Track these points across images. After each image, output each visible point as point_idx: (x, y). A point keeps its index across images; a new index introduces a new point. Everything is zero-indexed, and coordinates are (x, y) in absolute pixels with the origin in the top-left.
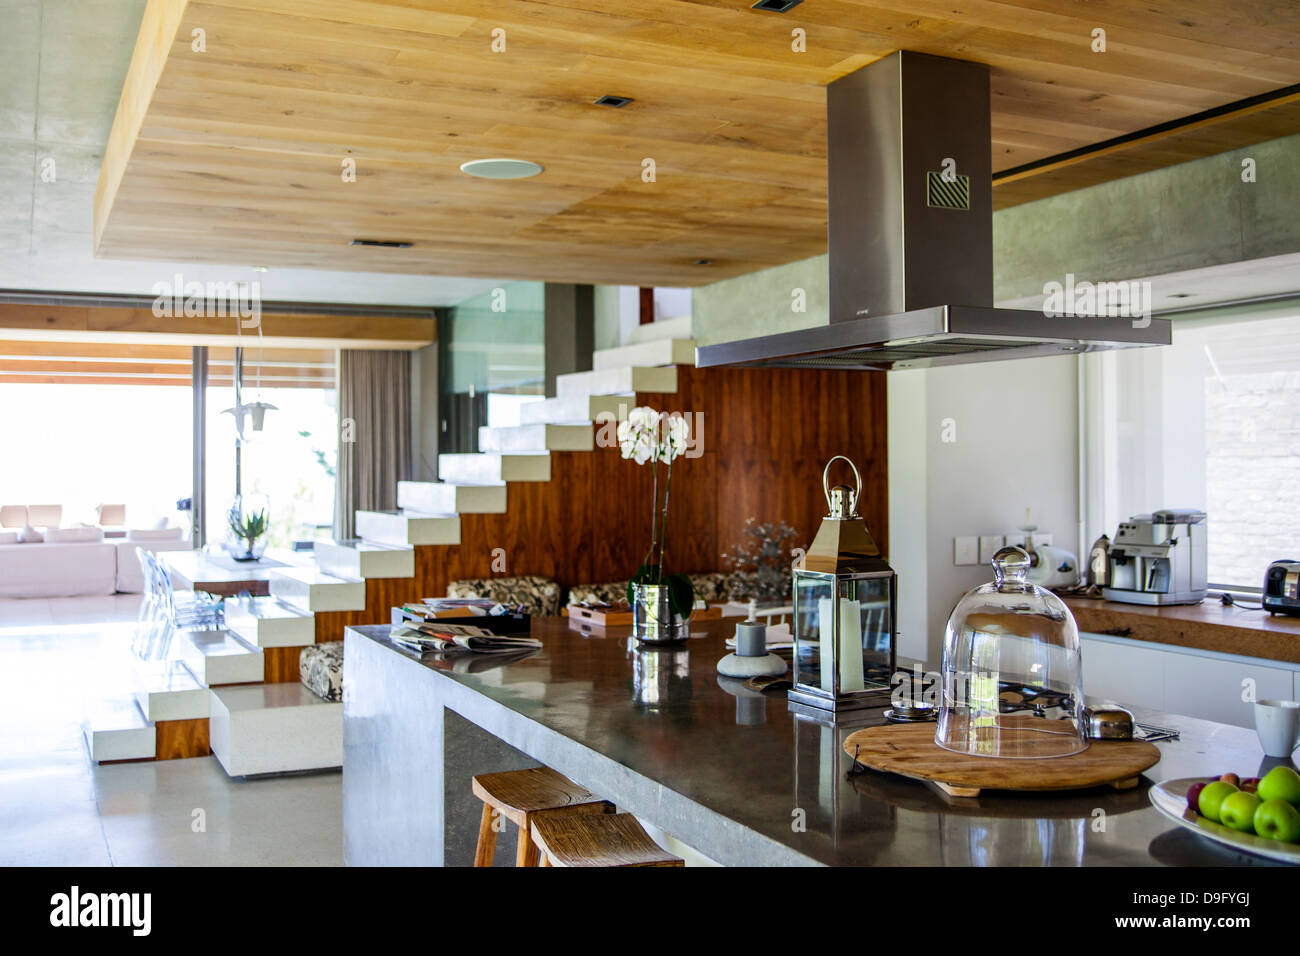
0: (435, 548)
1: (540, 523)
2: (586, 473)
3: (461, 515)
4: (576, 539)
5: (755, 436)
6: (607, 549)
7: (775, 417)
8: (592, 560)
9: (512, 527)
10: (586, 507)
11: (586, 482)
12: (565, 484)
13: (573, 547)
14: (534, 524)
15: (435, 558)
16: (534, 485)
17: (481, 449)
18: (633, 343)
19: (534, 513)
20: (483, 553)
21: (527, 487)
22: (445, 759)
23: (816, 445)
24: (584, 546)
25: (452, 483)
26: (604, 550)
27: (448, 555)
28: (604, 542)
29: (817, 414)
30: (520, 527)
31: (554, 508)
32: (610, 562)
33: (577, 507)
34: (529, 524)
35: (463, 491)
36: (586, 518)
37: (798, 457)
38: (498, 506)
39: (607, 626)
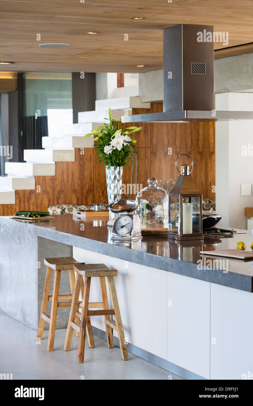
0: (24, 191)
1: (70, 180)
2: (91, 158)
3: (35, 177)
4: (87, 187)
5: (169, 141)
6: (100, 192)
7: (178, 131)
8: (94, 197)
9: (58, 182)
10: (91, 173)
11: (91, 162)
12: (82, 163)
13: (85, 191)
14: (68, 181)
15: (24, 196)
16: (68, 163)
17: (43, 147)
18: (114, 97)
19: (68, 176)
20: (45, 194)
21: (65, 164)
22: (38, 253)
23: (198, 144)
24: (90, 191)
25: (31, 162)
26: (99, 192)
27: (30, 194)
28: (99, 189)
29: (198, 130)
30: (61, 182)
31: (77, 174)
32: (102, 198)
33: (87, 173)
34: (65, 181)
35: (36, 166)
36: (91, 178)
37: (189, 150)
38: (51, 172)
39: (86, 217)
